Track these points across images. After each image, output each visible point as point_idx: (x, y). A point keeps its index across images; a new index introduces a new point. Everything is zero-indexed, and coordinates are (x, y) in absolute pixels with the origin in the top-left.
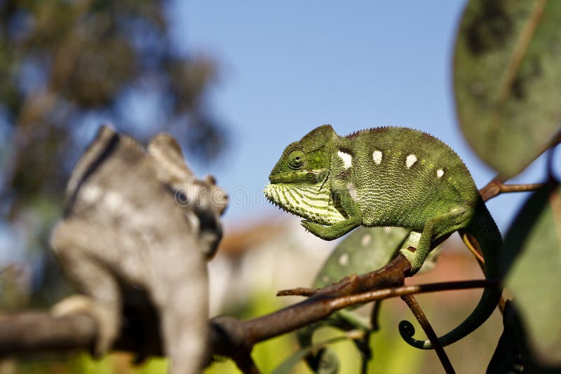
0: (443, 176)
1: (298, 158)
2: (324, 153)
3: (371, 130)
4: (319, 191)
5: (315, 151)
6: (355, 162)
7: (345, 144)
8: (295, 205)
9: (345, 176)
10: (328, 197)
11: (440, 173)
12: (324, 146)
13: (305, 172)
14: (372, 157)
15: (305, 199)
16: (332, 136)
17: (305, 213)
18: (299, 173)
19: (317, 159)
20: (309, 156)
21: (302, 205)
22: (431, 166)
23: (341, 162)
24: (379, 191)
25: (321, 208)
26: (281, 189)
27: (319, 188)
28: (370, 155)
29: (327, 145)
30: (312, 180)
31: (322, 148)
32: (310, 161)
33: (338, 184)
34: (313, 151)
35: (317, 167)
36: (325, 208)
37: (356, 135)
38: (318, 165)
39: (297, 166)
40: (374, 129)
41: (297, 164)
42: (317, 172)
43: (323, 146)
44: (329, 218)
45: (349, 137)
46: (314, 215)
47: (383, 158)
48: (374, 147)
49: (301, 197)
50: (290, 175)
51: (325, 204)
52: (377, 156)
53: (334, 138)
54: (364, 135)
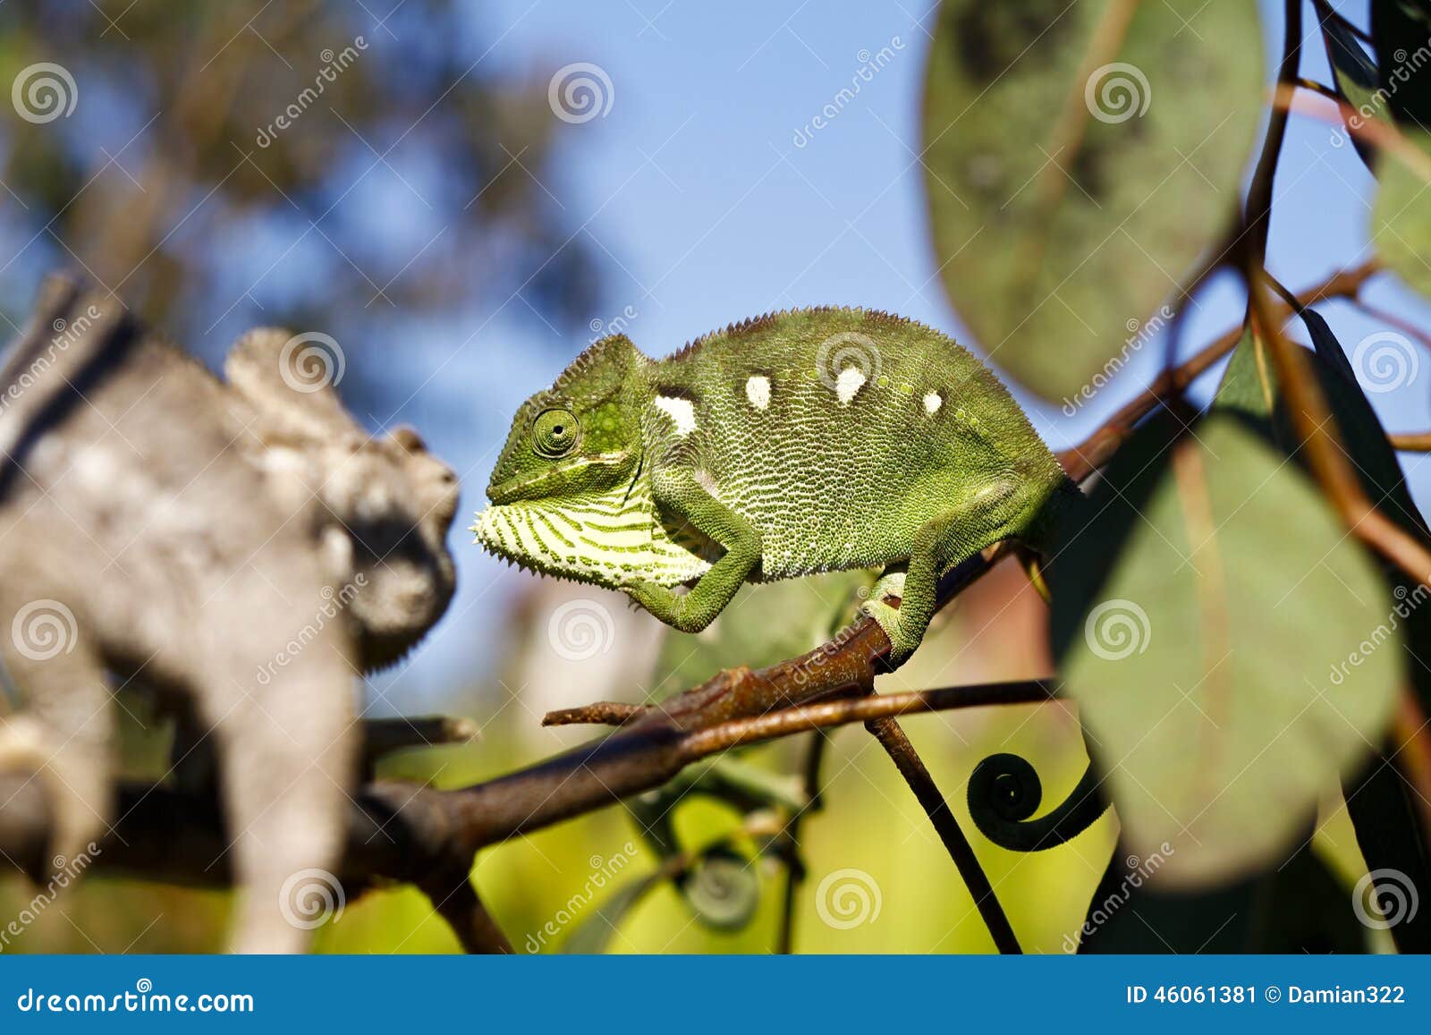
0: (941, 409)
1: (558, 430)
2: (624, 408)
3: (730, 328)
4: (622, 505)
5: (600, 405)
6: (703, 417)
7: (671, 375)
8: (564, 552)
9: (684, 453)
10: (647, 518)
11: (933, 402)
12: (620, 387)
13: (583, 463)
14: (744, 395)
15: (588, 532)
16: (632, 361)
17: (595, 568)
18: (566, 468)
19: (609, 424)
20: (585, 421)
21: (581, 550)
22: (906, 388)
23: (666, 423)
24: (777, 479)
25: (632, 549)
26: (524, 514)
27: (621, 499)
28: (739, 390)
29: (626, 385)
30: (602, 480)
31: (614, 396)
32: (590, 432)
33: (670, 480)
34: (595, 406)
35: (611, 446)
36: (643, 548)
37: (697, 346)
38: (614, 438)
39: (559, 450)
40: (738, 326)
41: (557, 443)
42: (612, 458)
43: (618, 390)
44: (656, 572)
45: (679, 357)
46: (620, 572)
47: (774, 391)
48: (747, 368)
49: (579, 527)
50: (543, 477)
51: (644, 537)
52: (758, 390)
53: (640, 364)
54: (715, 344)
